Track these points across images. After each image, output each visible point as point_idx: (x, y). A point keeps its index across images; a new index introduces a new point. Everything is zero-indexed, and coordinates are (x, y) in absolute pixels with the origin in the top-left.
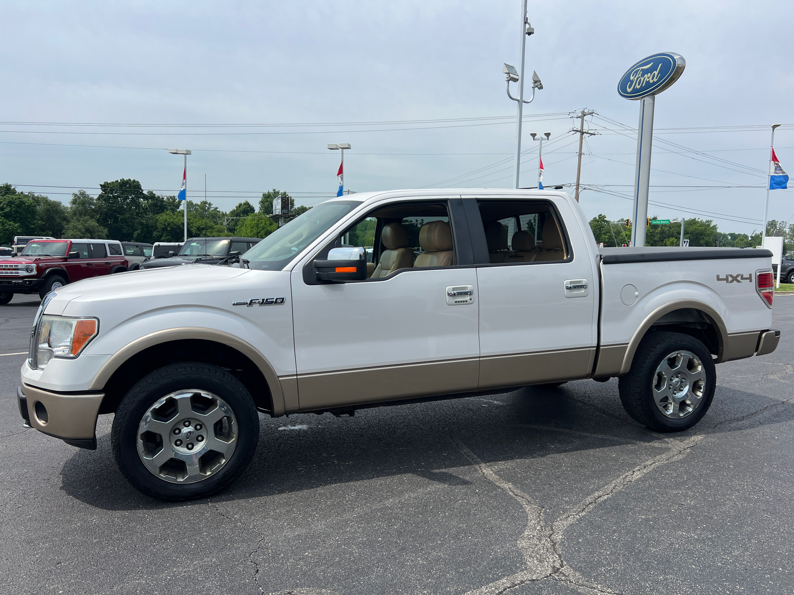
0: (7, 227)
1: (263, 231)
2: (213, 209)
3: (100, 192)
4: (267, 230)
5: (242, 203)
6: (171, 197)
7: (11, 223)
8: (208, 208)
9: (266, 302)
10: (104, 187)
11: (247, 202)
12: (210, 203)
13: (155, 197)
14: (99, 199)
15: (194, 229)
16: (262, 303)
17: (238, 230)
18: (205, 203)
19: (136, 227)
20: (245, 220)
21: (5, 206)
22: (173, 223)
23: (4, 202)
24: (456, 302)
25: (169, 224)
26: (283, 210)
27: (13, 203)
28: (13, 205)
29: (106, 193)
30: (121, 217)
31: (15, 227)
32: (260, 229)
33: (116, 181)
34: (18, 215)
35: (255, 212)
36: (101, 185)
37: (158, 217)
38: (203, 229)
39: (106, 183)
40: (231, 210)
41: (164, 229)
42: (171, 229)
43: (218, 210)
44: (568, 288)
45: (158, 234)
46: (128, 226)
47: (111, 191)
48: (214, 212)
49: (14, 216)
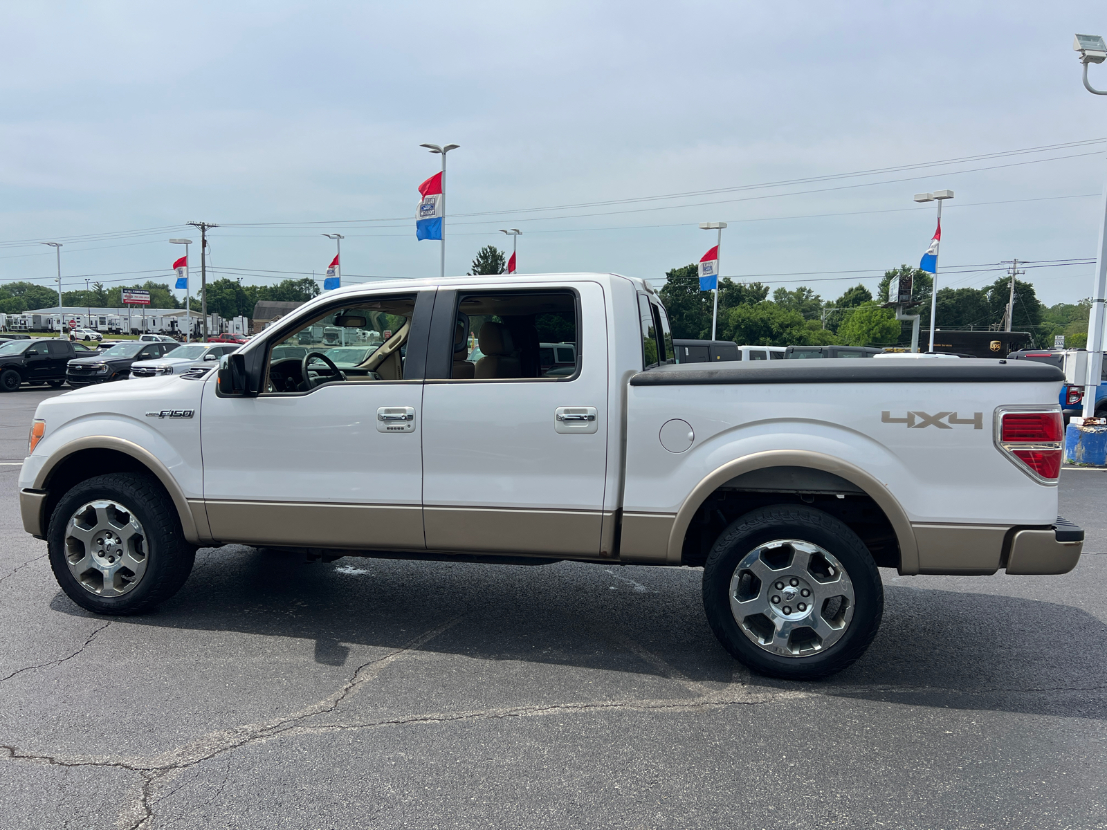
1: (876, 327)
2: (813, 298)
3: (666, 282)
4: (883, 326)
5: (854, 288)
6: (755, 284)
8: (807, 297)
9: (174, 415)
10: (670, 276)
11: (861, 286)
12: (810, 290)
13: (732, 286)
14: (663, 290)
15: (776, 327)
16: (171, 415)
17: (842, 326)
18: (803, 290)
19: (703, 326)
20: (854, 312)
22: (749, 318)
24: (388, 428)
25: (744, 320)
26: (901, 296)
29: (672, 283)
30: (686, 312)
32: (873, 324)
33: (685, 268)
35: (873, 299)
36: (667, 274)
37: (731, 311)
38: (787, 326)
39: (674, 271)
40: (838, 299)
41: (737, 327)
42: (746, 327)
43: (819, 298)
44: (561, 419)
45: (729, 333)
46: (695, 324)
47: (679, 281)
48: (813, 302)
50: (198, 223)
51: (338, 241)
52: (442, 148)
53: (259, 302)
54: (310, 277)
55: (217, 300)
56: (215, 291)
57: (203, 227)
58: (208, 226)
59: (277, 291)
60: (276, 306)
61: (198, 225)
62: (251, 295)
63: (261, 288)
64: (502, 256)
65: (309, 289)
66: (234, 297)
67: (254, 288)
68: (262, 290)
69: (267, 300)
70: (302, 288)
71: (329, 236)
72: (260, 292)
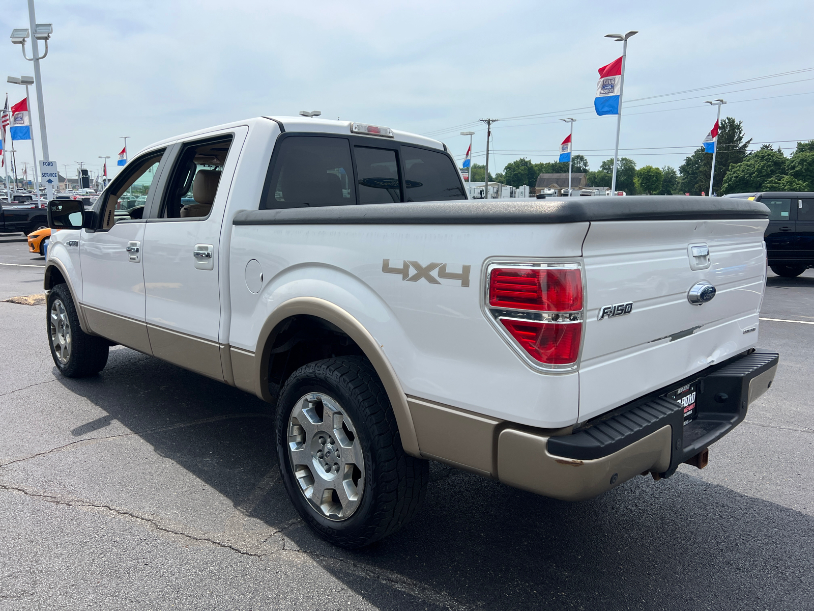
0: (794, 187)
7: (800, 182)
21: (797, 165)
23: (797, 160)
27: (806, 161)
28: (805, 163)
31: (803, 186)
34: (809, 173)
49: (804, 174)
50: (486, 119)
51: (572, 124)
52: (624, 36)
53: (541, 174)
54: (581, 155)
55: (515, 175)
56: (514, 169)
57: (489, 122)
58: (493, 121)
59: (556, 166)
60: (553, 177)
61: (485, 121)
62: (538, 170)
63: (546, 164)
64: (739, 125)
65: (580, 163)
66: (527, 172)
67: (541, 165)
68: (546, 166)
69: (549, 173)
70: (575, 163)
71: (565, 121)
72: (545, 167)
